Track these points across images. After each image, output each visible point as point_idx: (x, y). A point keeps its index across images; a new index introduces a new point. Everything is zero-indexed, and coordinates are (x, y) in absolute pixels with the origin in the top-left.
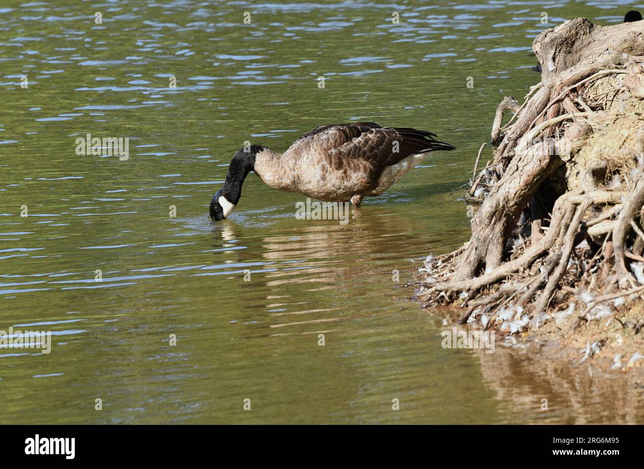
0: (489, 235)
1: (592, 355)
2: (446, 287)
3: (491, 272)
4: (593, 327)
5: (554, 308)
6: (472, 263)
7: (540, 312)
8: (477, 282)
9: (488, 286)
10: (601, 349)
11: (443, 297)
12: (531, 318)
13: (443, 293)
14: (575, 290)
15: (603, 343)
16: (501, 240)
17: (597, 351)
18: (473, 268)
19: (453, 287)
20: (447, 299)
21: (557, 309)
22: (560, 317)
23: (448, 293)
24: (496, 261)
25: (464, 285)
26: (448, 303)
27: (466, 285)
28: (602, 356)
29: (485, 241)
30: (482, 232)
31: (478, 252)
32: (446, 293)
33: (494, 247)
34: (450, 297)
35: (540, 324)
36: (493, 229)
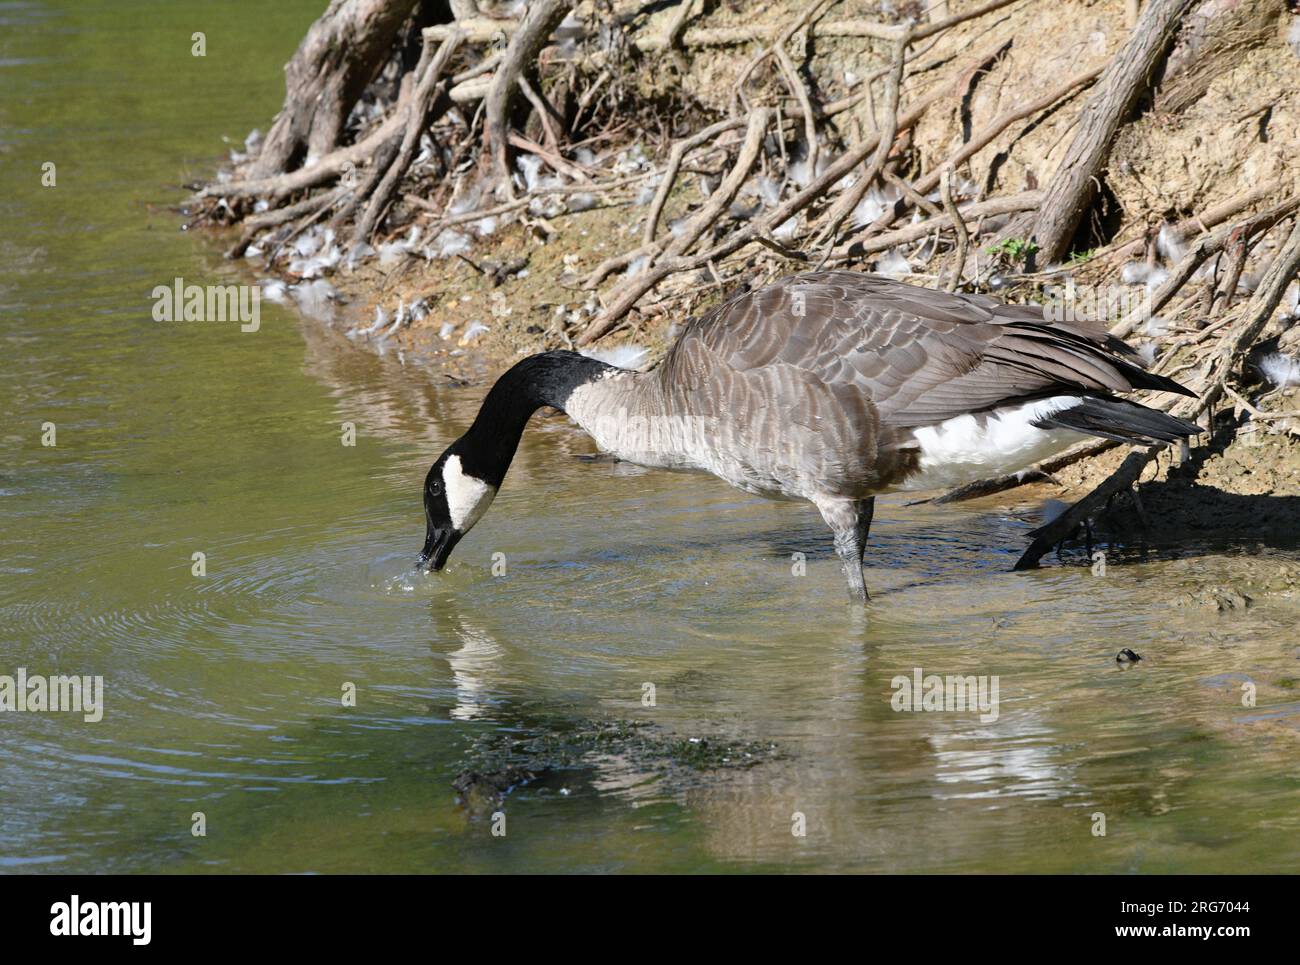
0: (316, 96)
1: (409, 321)
2: (229, 190)
3: (315, 164)
4: (432, 270)
5: (386, 234)
6: (283, 147)
7: (359, 241)
8: (286, 182)
9: (307, 191)
10: (428, 313)
11: (222, 208)
12: (343, 252)
13: (223, 202)
14: (430, 203)
15: (433, 301)
16: (337, 105)
17: (420, 317)
18: (285, 157)
19: (240, 190)
20: (230, 212)
21: (391, 236)
22: (389, 252)
23: (233, 202)
24: (325, 144)
25: (261, 188)
26: (232, 222)
27: (265, 187)
28: (425, 324)
29: (309, 106)
30: (303, 90)
31: (295, 127)
32: (228, 201)
33: (324, 118)
34: (237, 208)
35: (357, 264)
36: (324, 85)
